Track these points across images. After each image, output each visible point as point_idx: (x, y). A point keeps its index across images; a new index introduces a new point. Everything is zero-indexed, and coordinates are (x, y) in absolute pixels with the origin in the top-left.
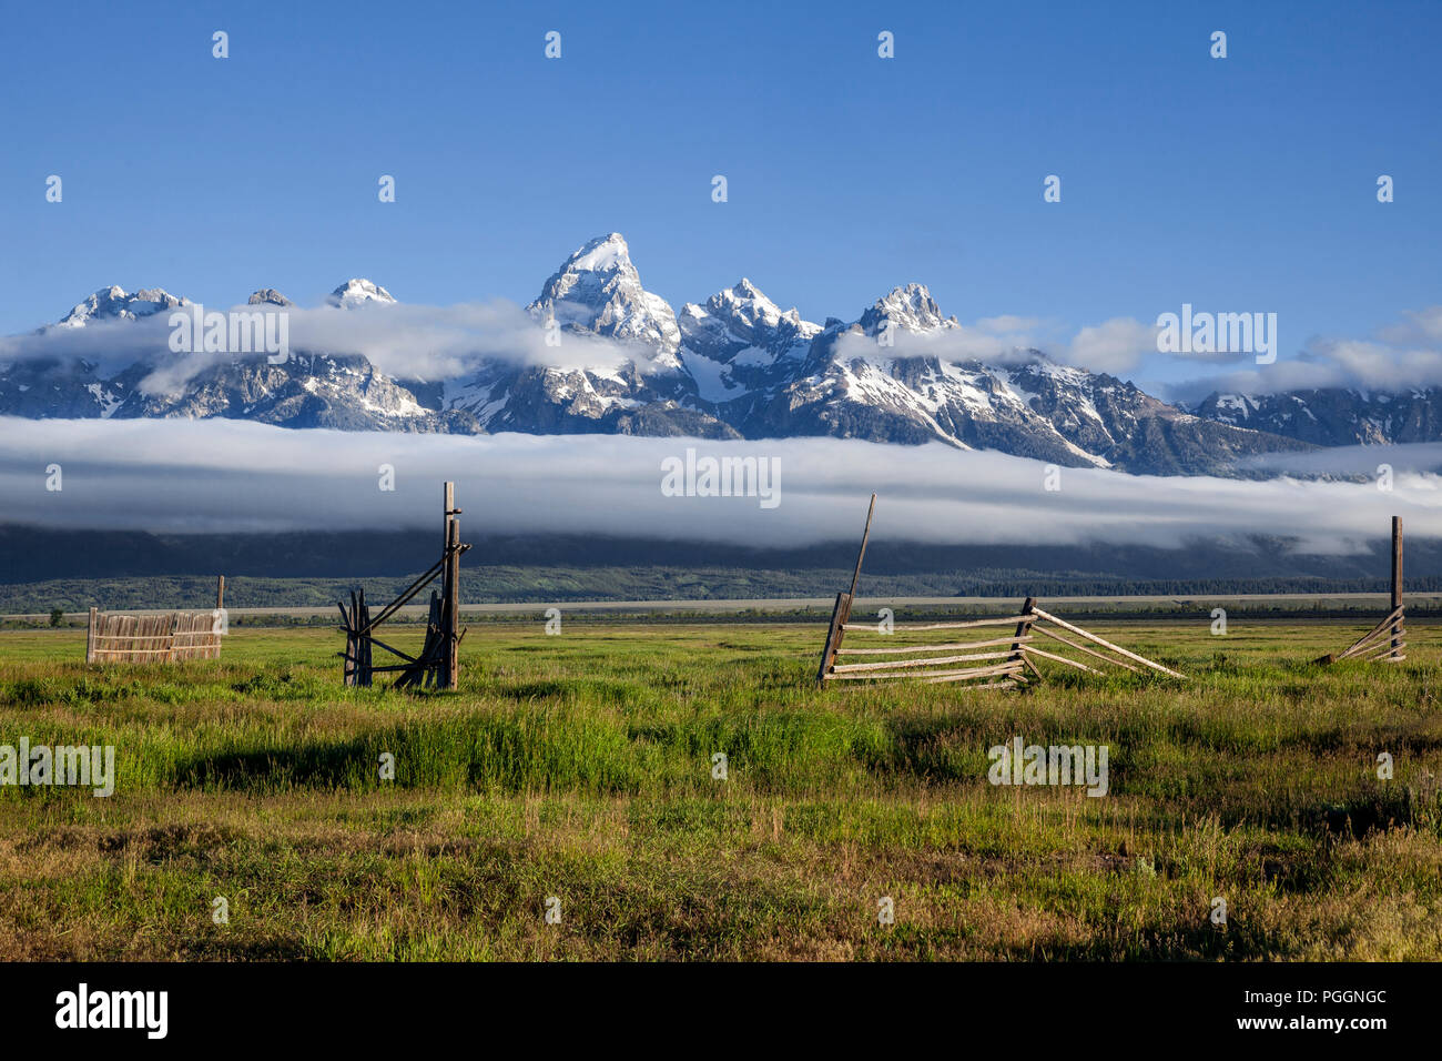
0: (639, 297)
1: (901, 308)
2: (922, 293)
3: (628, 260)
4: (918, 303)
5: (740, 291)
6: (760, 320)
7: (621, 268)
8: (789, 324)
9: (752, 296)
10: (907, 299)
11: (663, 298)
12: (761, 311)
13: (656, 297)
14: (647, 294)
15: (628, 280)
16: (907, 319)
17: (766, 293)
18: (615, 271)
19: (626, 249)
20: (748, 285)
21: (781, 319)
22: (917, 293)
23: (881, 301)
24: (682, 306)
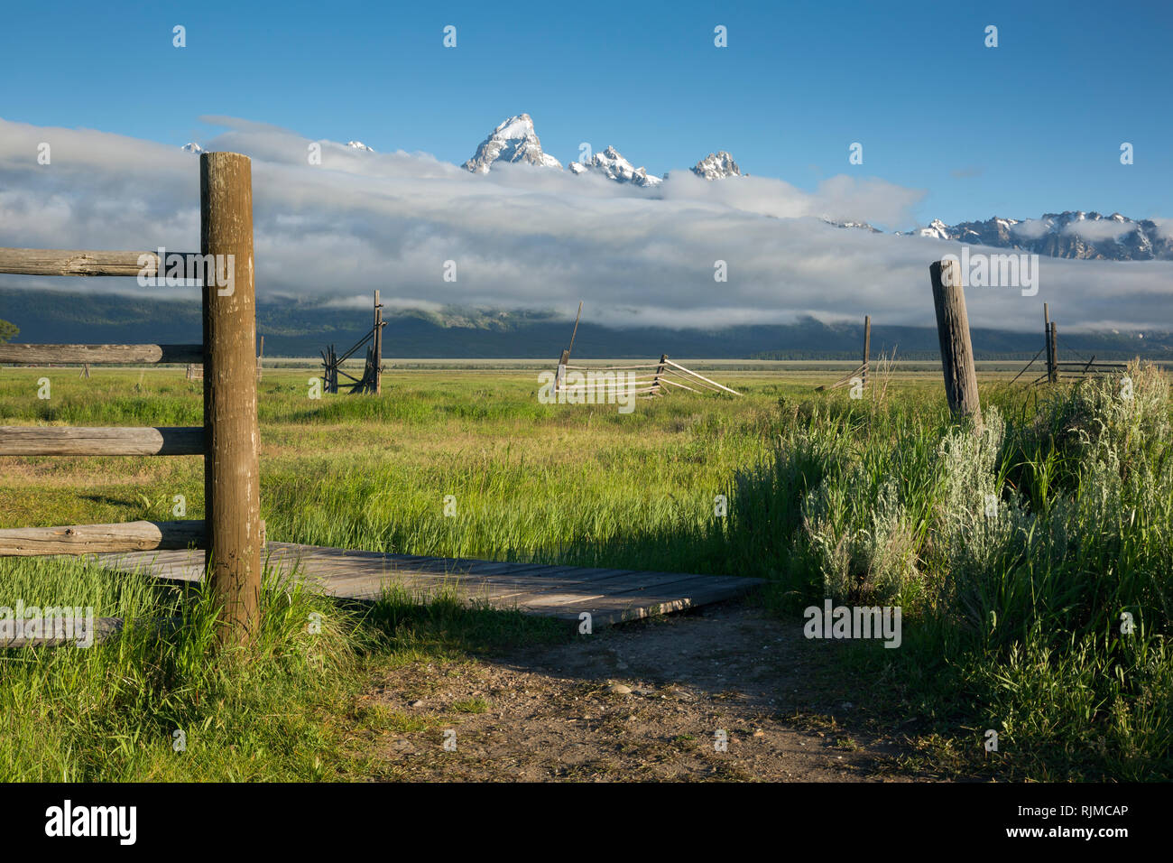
0: (540, 158)
1: (714, 167)
2: (728, 158)
3: (533, 132)
4: (725, 164)
5: (609, 156)
6: (621, 174)
7: (529, 137)
8: (639, 178)
9: (615, 158)
10: (719, 162)
11: (556, 158)
12: (621, 168)
13: (553, 158)
14: (546, 155)
15: (533, 146)
16: (717, 175)
17: (623, 156)
18: (524, 140)
19: (532, 125)
20: (613, 152)
21: (634, 174)
22: (725, 158)
23: (701, 163)
24: (569, 163)
